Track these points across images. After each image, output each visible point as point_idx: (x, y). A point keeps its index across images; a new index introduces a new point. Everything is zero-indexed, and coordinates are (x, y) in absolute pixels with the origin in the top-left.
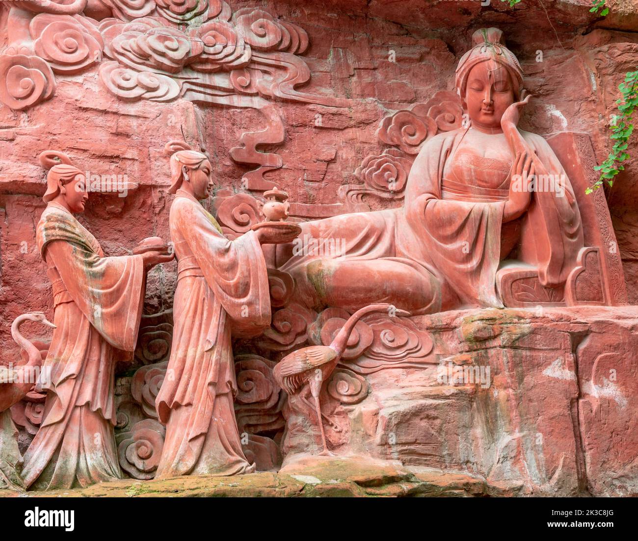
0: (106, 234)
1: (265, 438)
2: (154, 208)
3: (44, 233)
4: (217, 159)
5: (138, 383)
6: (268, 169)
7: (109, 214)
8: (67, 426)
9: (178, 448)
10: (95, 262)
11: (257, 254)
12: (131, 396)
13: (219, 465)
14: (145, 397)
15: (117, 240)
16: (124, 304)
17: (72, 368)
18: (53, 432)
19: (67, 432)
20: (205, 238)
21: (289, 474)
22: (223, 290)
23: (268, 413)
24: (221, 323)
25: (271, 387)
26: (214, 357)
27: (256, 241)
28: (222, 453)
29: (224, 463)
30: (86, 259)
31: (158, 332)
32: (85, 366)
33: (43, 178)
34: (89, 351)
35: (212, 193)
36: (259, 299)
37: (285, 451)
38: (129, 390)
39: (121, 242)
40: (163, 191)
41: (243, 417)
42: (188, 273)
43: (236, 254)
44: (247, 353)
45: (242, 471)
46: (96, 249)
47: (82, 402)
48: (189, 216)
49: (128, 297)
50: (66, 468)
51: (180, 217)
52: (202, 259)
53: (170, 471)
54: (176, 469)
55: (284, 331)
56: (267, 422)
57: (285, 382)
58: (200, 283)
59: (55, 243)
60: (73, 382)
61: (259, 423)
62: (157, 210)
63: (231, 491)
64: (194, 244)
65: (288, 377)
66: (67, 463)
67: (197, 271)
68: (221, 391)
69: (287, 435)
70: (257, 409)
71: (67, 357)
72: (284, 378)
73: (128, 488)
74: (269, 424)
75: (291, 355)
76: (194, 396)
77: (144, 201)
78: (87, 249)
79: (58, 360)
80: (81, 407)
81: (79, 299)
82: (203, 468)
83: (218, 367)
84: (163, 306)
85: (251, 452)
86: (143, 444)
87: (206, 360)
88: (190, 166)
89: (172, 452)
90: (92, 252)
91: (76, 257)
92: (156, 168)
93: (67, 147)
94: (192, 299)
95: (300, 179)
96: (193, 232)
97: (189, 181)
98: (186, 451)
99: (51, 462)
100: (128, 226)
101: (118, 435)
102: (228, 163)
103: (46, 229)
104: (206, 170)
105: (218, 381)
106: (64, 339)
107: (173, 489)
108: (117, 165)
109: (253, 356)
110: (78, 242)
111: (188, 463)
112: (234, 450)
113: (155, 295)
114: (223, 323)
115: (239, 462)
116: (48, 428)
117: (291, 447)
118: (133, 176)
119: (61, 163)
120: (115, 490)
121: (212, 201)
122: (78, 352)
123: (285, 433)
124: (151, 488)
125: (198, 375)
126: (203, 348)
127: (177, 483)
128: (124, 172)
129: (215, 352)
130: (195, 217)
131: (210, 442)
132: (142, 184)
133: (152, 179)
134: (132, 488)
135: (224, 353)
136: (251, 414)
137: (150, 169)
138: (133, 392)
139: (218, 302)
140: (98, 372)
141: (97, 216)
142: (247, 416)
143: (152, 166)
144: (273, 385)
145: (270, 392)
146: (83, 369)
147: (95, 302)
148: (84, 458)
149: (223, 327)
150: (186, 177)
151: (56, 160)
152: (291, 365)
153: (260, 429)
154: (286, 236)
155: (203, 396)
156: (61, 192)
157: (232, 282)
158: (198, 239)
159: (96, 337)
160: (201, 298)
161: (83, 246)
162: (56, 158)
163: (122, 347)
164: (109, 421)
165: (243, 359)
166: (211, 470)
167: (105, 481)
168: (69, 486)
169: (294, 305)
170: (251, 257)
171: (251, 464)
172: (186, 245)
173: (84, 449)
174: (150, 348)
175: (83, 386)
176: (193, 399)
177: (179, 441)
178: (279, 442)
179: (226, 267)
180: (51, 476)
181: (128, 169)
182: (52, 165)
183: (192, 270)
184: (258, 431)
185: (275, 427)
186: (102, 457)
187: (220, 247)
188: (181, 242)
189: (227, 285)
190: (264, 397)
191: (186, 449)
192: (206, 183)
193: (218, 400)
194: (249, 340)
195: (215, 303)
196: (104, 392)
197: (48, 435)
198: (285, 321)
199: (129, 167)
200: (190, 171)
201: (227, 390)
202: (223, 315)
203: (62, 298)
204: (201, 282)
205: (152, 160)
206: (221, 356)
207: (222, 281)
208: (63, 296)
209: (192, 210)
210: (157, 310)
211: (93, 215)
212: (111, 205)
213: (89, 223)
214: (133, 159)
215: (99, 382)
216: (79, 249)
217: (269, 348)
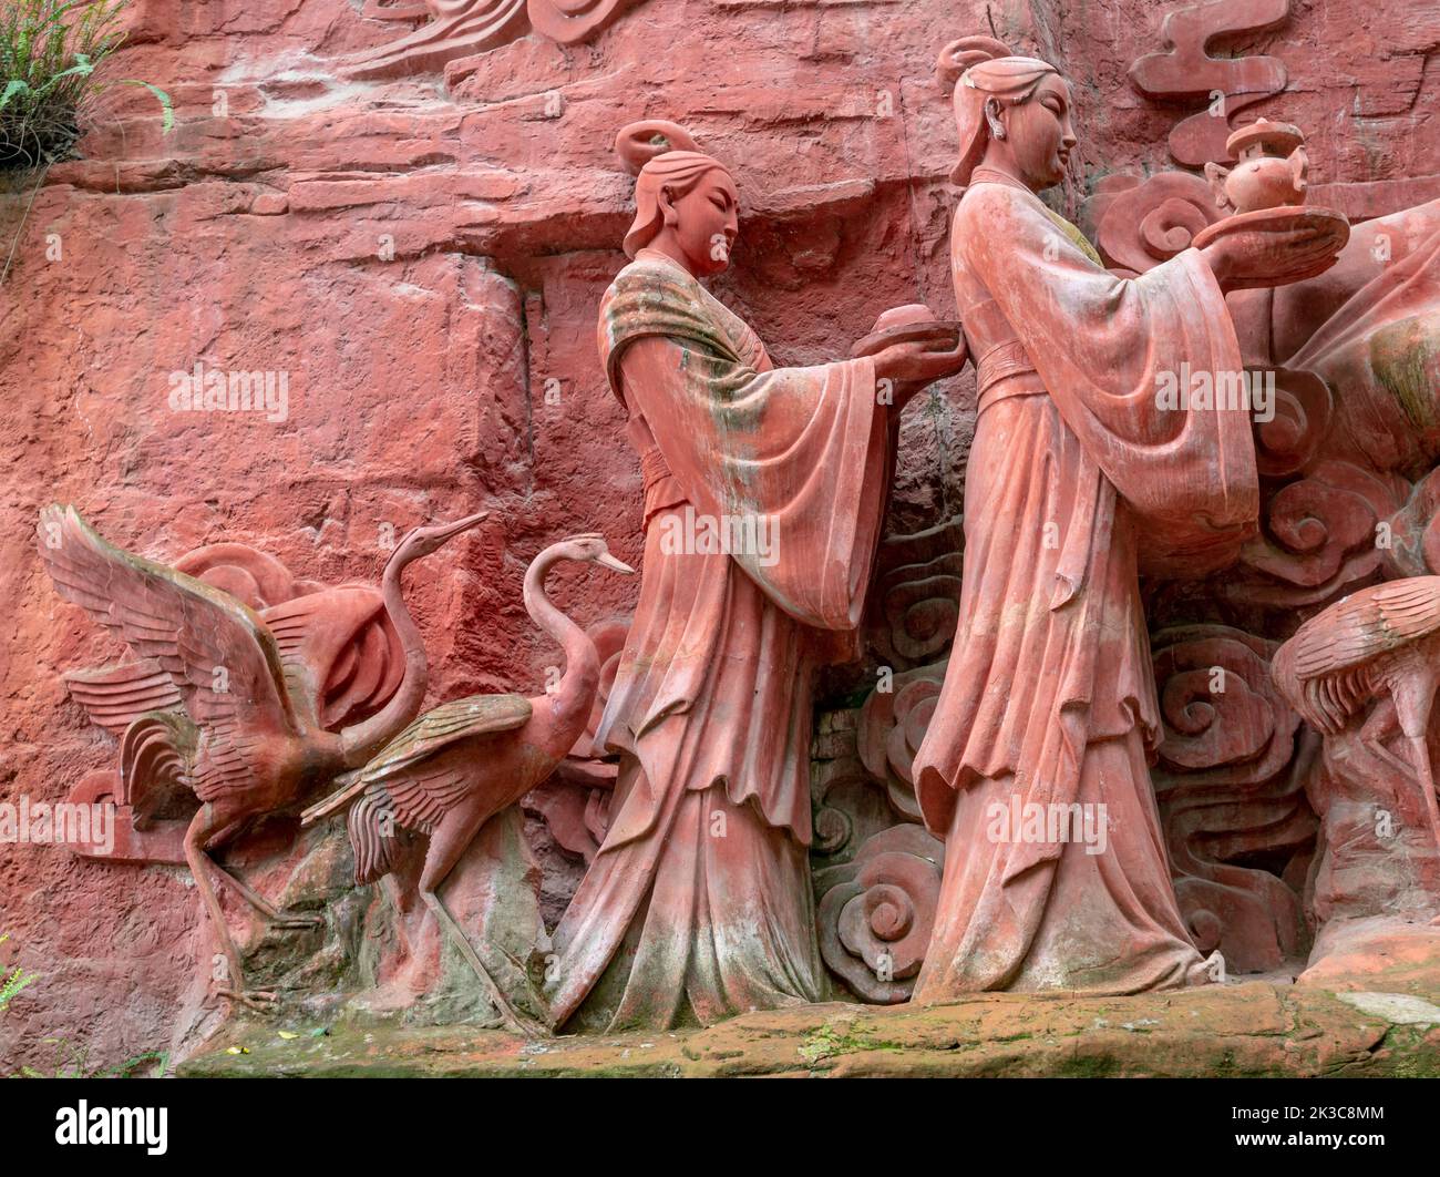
0: (794, 329)
1: (1255, 872)
2: (918, 241)
3: (611, 323)
4: (1095, 96)
5: (876, 723)
6: (1245, 100)
7: (800, 274)
8: (664, 848)
9: (973, 907)
10: (740, 385)
11: (1207, 308)
12: (859, 761)
13: (1100, 960)
14: (893, 761)
15: (821, 341)
16: (818, 496)
17: (679, 685)
18: (627, 868)
19: (663, 865)
20: (1046, 278)
21: (1329, 987)
22: (1108, 426)
23: (1262, 796)
24: (1099, 525)
25: (1268, 718)
26: (1081, 624)
27: (1205, 272)
28: (1108, 921)
29: (1118, 953)
30: (718, 380)
31: (933, 578)
32: (713, 677)
33: (629, 199)
34: (725, 633)
35: (1082, 186)
36: (1217, 442)
37: (1318, 913)
38: (853, 743)
39: (833, 345)
40: (941, 192)
41: (1185, 810)
42: (1001, 391)
43: (1140, 312)
44: (1193, 622)
45: (1174, 979)
46: (751, 357)
47: (705, 779)
48: (1000, 224)
49: (830, 475)
50: (661, 967)
51: (976, 233)
52: (1038, 341)
53: (947, 980)
54: (966, 974)
55: (1304, 546)
56: (1260, 823)
57: (1312, 697)
58: (1036, 414)
59: (638, 347)
60: (681, 723)
61: (1234, 827)
62: (928, 246)
63: (1129, 1046)
64: (1014, 300)
65: (1322, 679)
66: (664, 954)
67: (1028, 380)
68: (1105, 730)
69: (1326, 861)
70: (1227, 786)
71: (667, 654)
72: (1307, 682)
73: (810, 1032)
74: (1267, 830)
75: (1331, 610)
76: (1019, 745)
77: (890, 228)
78: (718, 353)
79: (645, 665)
80: (702, 792)
81: (699, 492)
82: (1048, 970)
83: (1093, 654)
84: (947, 507)
85: (1211, 915)
86: (886, 897)
87: (1055, 637)
88: (1005, 97)
89: (954, 919)
90: (733, 359)
91: (689, 377)
92: (921, 132)
93: (690, 113)
94: (1012, 463)
95: (1342, 114)
96: (1011, 266)
97: (1004, 139)
98: (995, 917)
99: (622, 950)
100: (851, 300)
101: (819, 873)
102: (1128, 101)
103: (616, 313)
104: (1054, 102)
105: (1094, 698)
106: (662, 605)
107: (944, 1039)
108: (817, 139)
109: (1210, 627)
110: (695, 335)
111: (1002, 954)
112: (1150, 910)
113: (925, 479)
114: (1106, 524)
115: (1165, 947)
116: (615, 855)
117: (1340, 899)
118: (860, 162)
119: (669, 149)
120: (775, 1039)
121: (1083, 206)
122: (695, 640)
123: (1317, 856)
124: (876, 1036)
125: (1033, 682)
126: (1044, 600)
127: (959, 1019)
128: (837, 155)
129: (1084, 610)
130: (1018, 224)
131: (1068, 888)
132: (883, 179)
133: (910, 163)
134: (824, 1031)
135: (1112, 613)
136: (1211, 801)
137: (906, 136)
138: (862, 749)
139: (1090, 464)
140: (751, 693)
141: (767, 283)
142: (1198, 807)
143: (911, 129)
144: (1275, 710)
145: (1267, 735)
146: (710, 686)
147: (741, 497)
148: (708, 940)
149: (1108, 536)
150: (997, 129)
151: (655, 143)
152: (1330, 640)
153: (1239, 846)
154: (1299, 251)
155: (1045, 745)
156: (666, 221)
157: (1131, 397)
158: (1026, 284)
159: (747, 595)
160: (1039, 456)
161: (709, 345)
162: (657, 137)
163: (818, 618)
164: (786, 831)
165: (1182, 638)
166: (1073, 975)
167: (766, 1006)
168: (666, 1023)
169: (1334, 466)
170: (1190, 318)
171: (1206, 954)
172: (994, 310)
173: (708, 913)
174: (909, 626)
175: (707, 733)
176: (1016, 757)
177: (976, 885)
178: (1299, 885)
179: (1112, 354)
180: (621, 992)
181: (847, 145)
182: (644, 158)
183: (1012, 381)
184: (1231, 852)
185: (1285, 838)
186: (758, 935)
187: (1093, 297)
188: (980, 305)
189: (1116, 408)
190: (1248, 749)
191: (997, 910)
192: (1053, 137)
193: (1094, 757)
194: (1199, 582)
195: (1082, 466)
196: (768, 749)
197: (615, 875)
198: (1307, 515)
199: (848, 140)
200: (1007, 111)
201: (1123, 726)
202: (1107, 499)
203: (661, 496)
204: (1039, 410)
205: (909, 111)
206: (1101, 621)
207: (1101, 397)
208: (663, 489)
209: (1009, 205)
210: (929, 517)
211: (761, 283)
212: (803, 249)
213: (751, 305)
214: (860, 118)
215: (753, 721)
216: (697, 354)
217: (1259, 600)
